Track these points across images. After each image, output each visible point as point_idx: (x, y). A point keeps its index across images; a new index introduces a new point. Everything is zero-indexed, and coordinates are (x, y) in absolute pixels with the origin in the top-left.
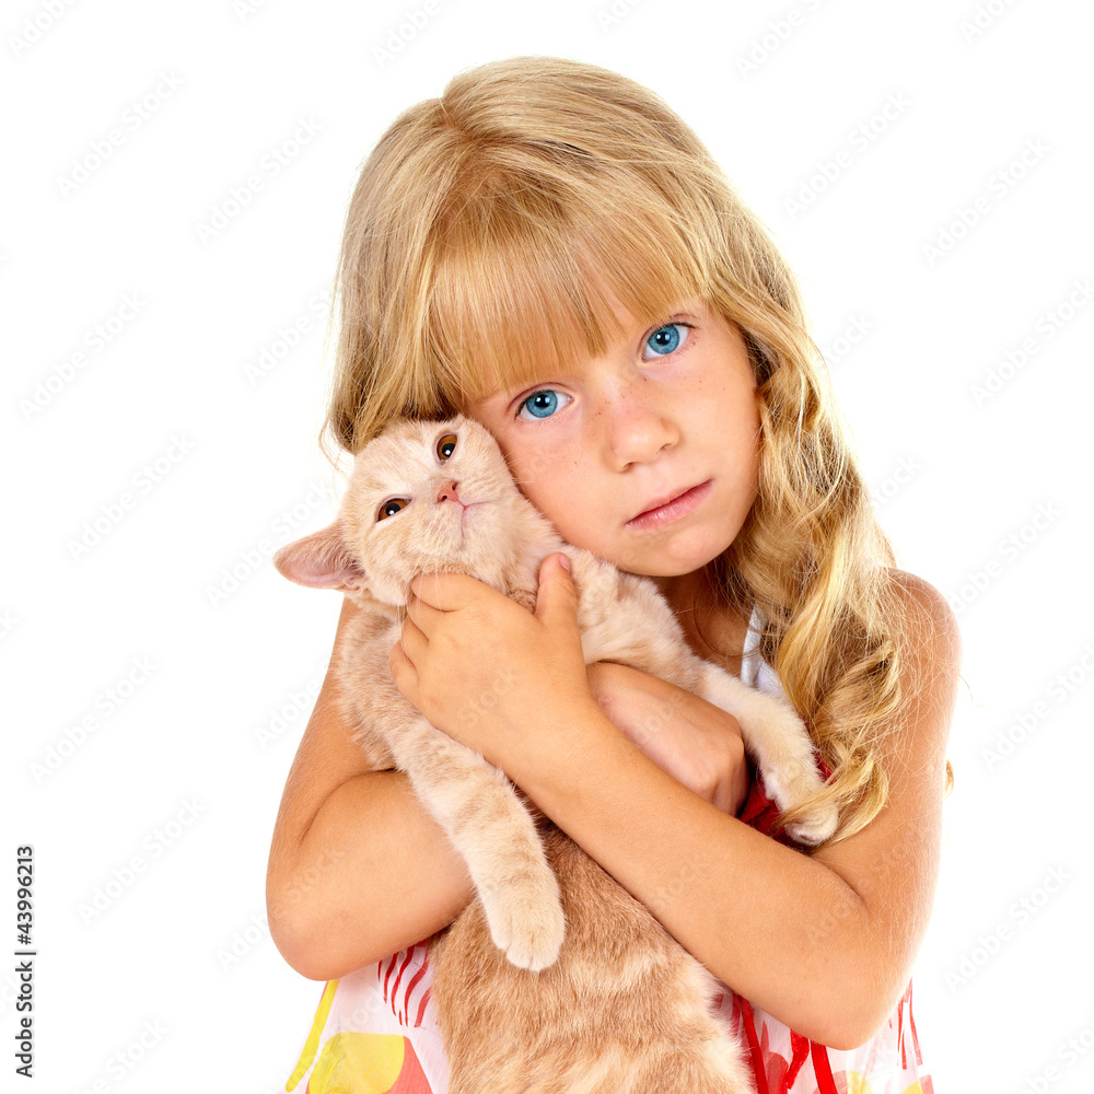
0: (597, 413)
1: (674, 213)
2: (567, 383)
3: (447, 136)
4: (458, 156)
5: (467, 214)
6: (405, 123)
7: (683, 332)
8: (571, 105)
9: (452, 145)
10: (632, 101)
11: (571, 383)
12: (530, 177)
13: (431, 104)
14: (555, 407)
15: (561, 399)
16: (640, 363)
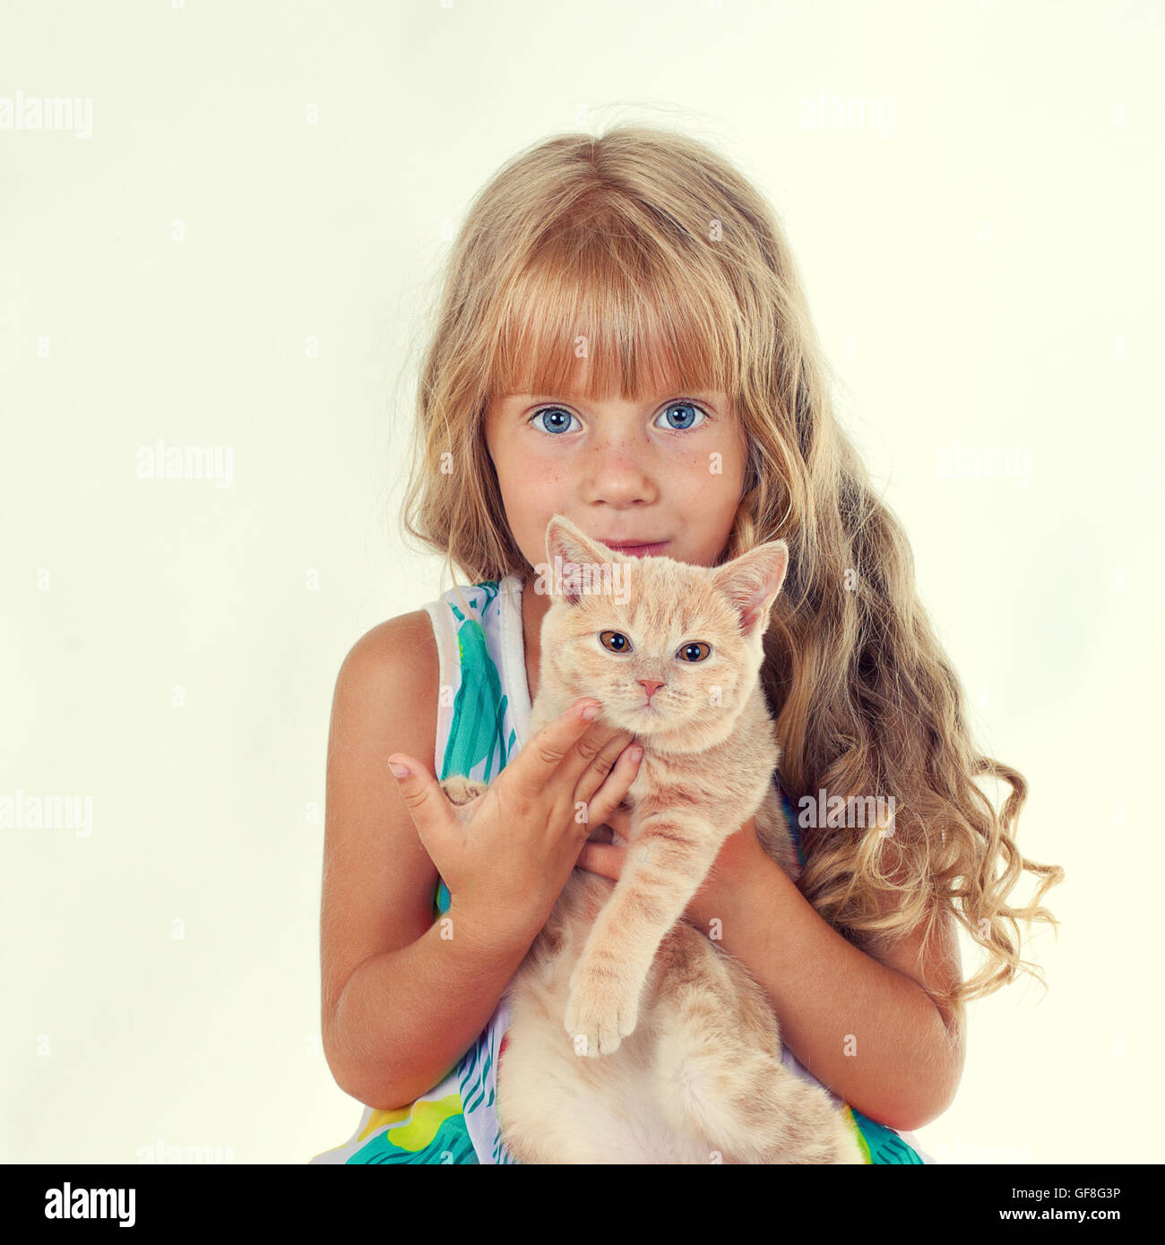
0: (595, 446)
1: (738, 310)
2: (582, 412)
3: (581, 166)
4: (582, 187)
5: (568, 235)
6: (559, 143)
7: (699, 416)
8: (695, 189)
9: (584, 176)
10: (749, 210)
11: (587, 415)
12: (634, 229)
13: (585, 139)
14: (567, 428)
15: (574, 423)
16: (650, 425)
